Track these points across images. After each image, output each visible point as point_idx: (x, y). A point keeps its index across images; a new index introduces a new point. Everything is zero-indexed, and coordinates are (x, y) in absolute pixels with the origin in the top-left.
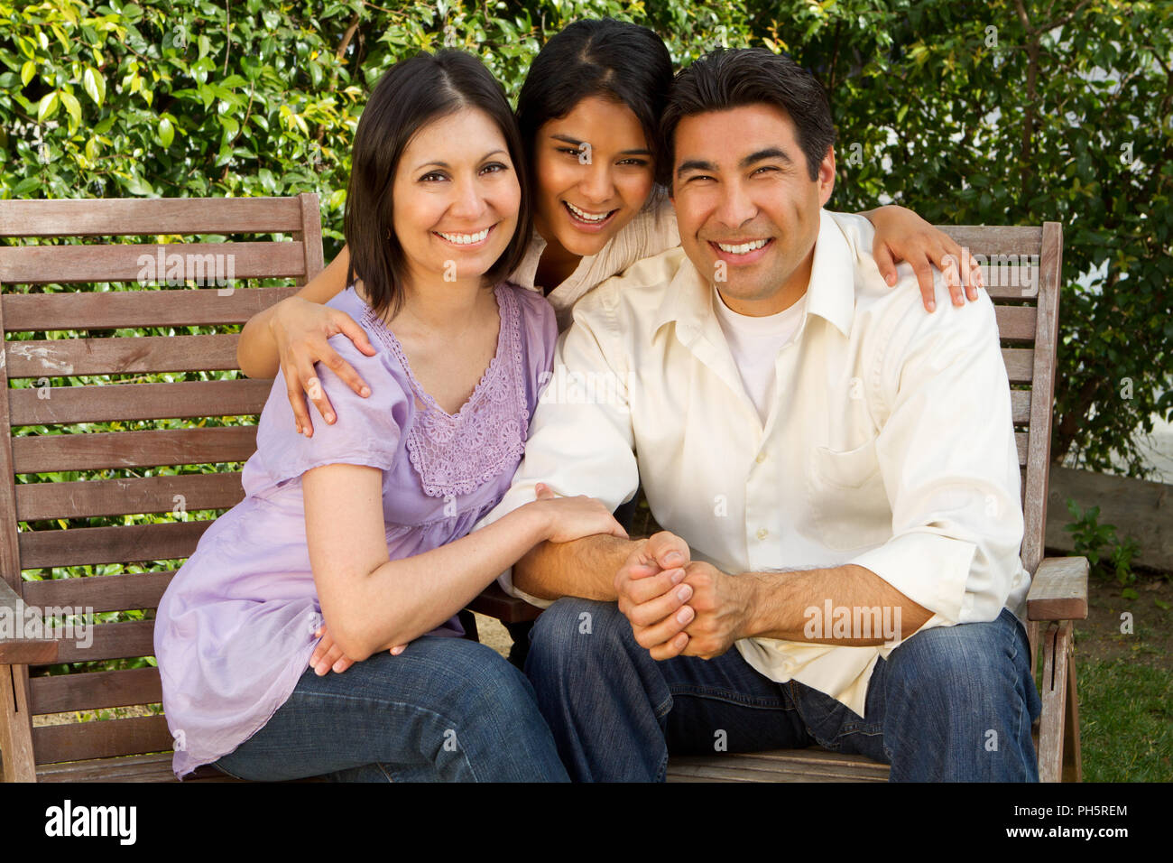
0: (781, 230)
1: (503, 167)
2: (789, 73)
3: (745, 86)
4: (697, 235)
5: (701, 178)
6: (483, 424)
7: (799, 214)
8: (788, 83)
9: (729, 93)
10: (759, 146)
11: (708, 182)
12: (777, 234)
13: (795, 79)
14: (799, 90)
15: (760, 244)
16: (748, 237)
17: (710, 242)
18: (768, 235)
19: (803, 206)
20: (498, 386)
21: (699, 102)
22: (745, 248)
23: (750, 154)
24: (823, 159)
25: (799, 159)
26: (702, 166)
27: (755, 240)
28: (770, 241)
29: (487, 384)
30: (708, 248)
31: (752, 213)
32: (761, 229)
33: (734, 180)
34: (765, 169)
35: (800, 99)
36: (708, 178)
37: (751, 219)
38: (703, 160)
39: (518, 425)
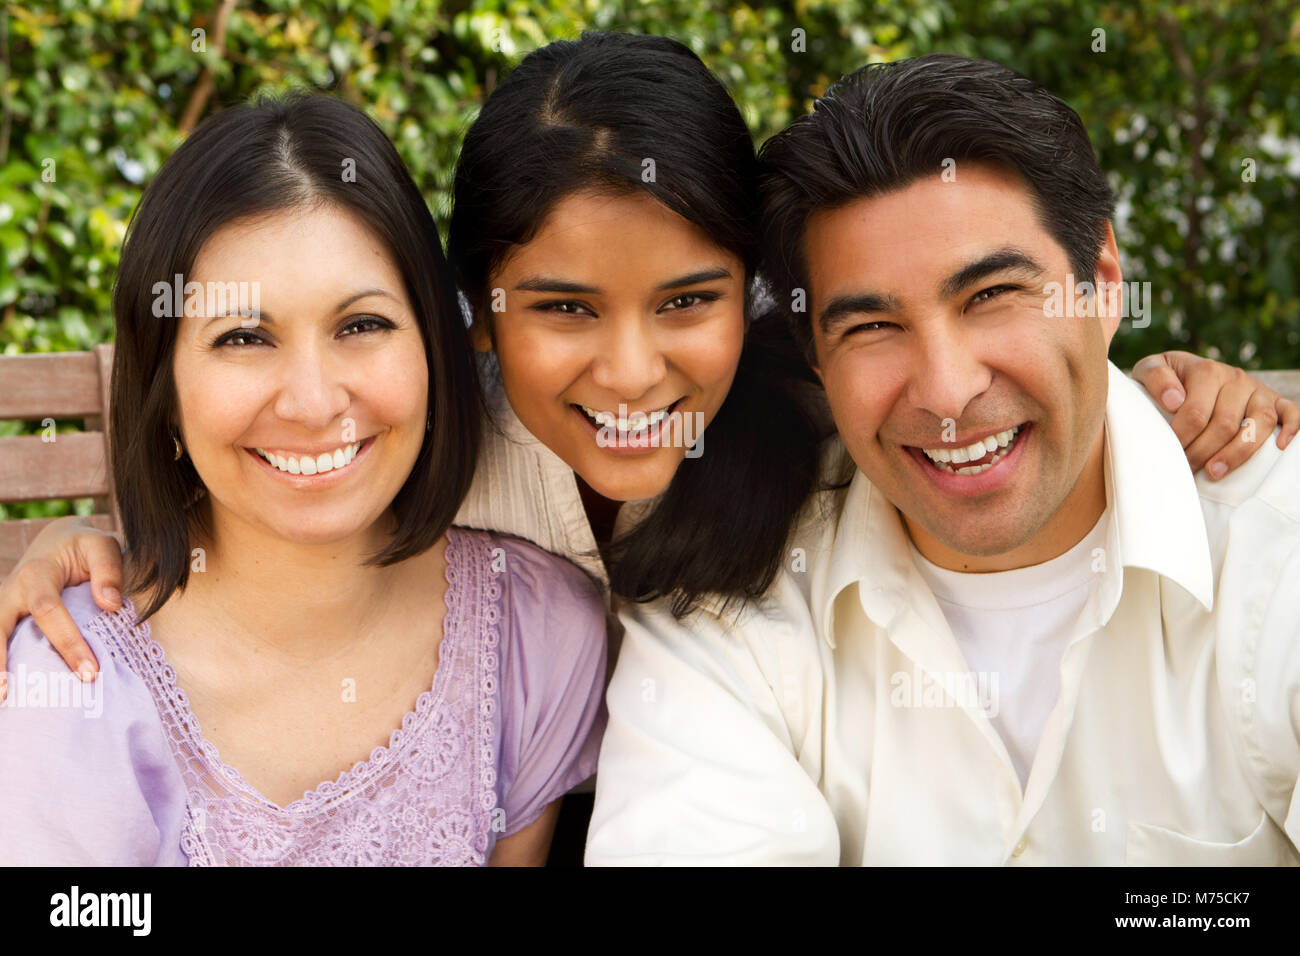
0: (1042, 406)
1: (386, 325)
2: (1007, 94)
3: (929, 133)
4: (878, 437)
5: (869, 327)
7: (1073, 369)
8: (1010, 115)
9: (897, 160)
10: (973, 251)
11: (884, 333)
12: (1036, 414)
13: (1021, 104)
14: (1034, 124)
15: (1005, 438)
16: (985, 429)
17: (906, 448)
18: (1019, 420)
19: (1078, 351)
20: (429, 748)
21: (840, 181)
23: (960, 269)
24: (1097, 249)
25: (1052, 255)
26: (868, 304)
27: (995, 433)
28: (1023, 431)
29: (404, 742)
30: (905, 461)
31: (982, 380)
32: (1005, 410)
33: (938, 326)
34: (991, 292)
35: (1039, 142)
36: (882, 325)
37: (980, 396)
38: (868, 293)
39: (469, 822)
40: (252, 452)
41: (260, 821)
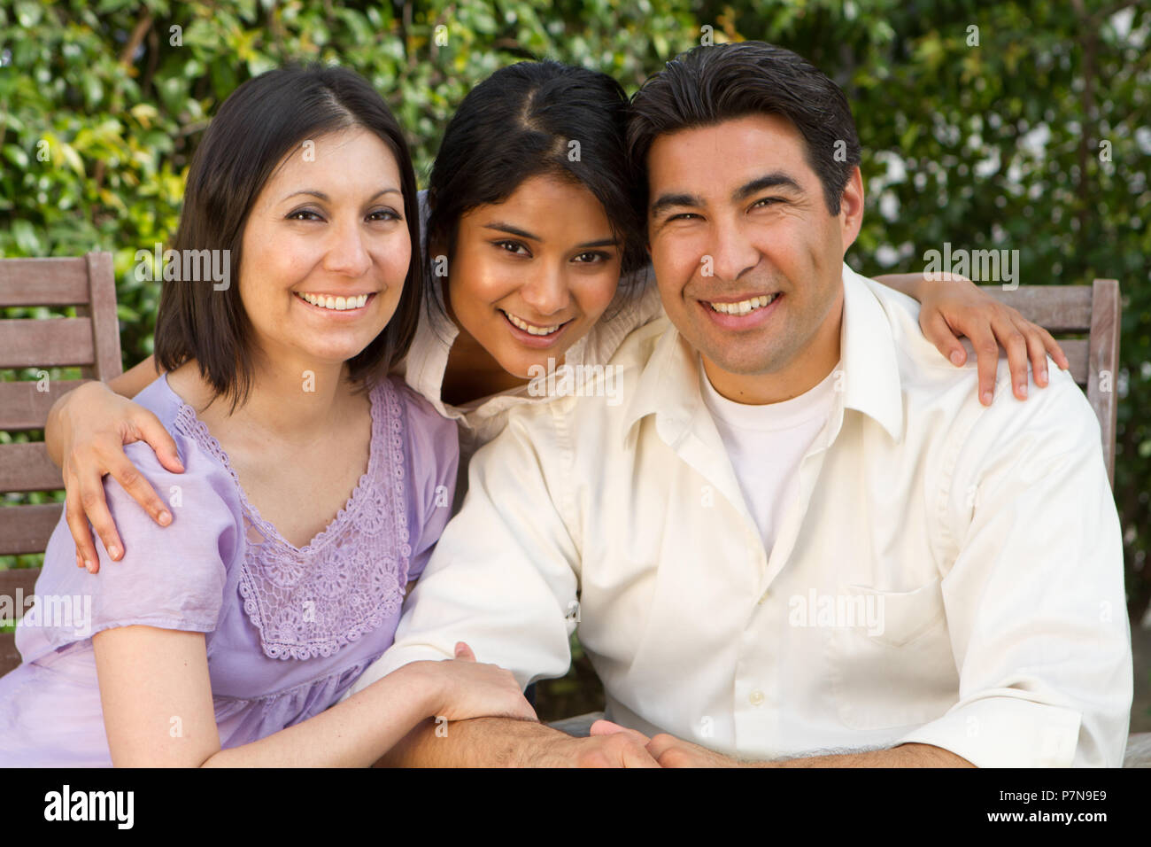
0: (790, 281)
1: (396, 216)
2: (794, 72)
3: (737, 91)
4: (682, 294)
5: (684, 216)
6: (347, 564)
7: (815, 261)
8: (794, 86)
9: (714, 107)
10: (757, 172)
11: (693, 221)
12: (785, 286)
13: (803, 79)
14: (809, 94)
15: (764, 300)
16: (752, 291)
17: (700, 302)
18: (774, 290)
19: (820, 250)
20: (370, 513)
21: (676, 117)
22: (745, 307)
23: (746, 183)
24: (844, 183)
25: (813, 186)
26: (685, 201)
27: (758, 296)
28: (778, 296)
29: (354, 508)
30: (698, 309)
31: (752, 259)
32: (765, 280)
33: (726, 217)
34: (768, 201)
35: (811, 106)
36: (693, 216)
37: (751, 268)
38: (685, 193)
39: (395, 564)
40: (296, 294)
41: (287, 560)
